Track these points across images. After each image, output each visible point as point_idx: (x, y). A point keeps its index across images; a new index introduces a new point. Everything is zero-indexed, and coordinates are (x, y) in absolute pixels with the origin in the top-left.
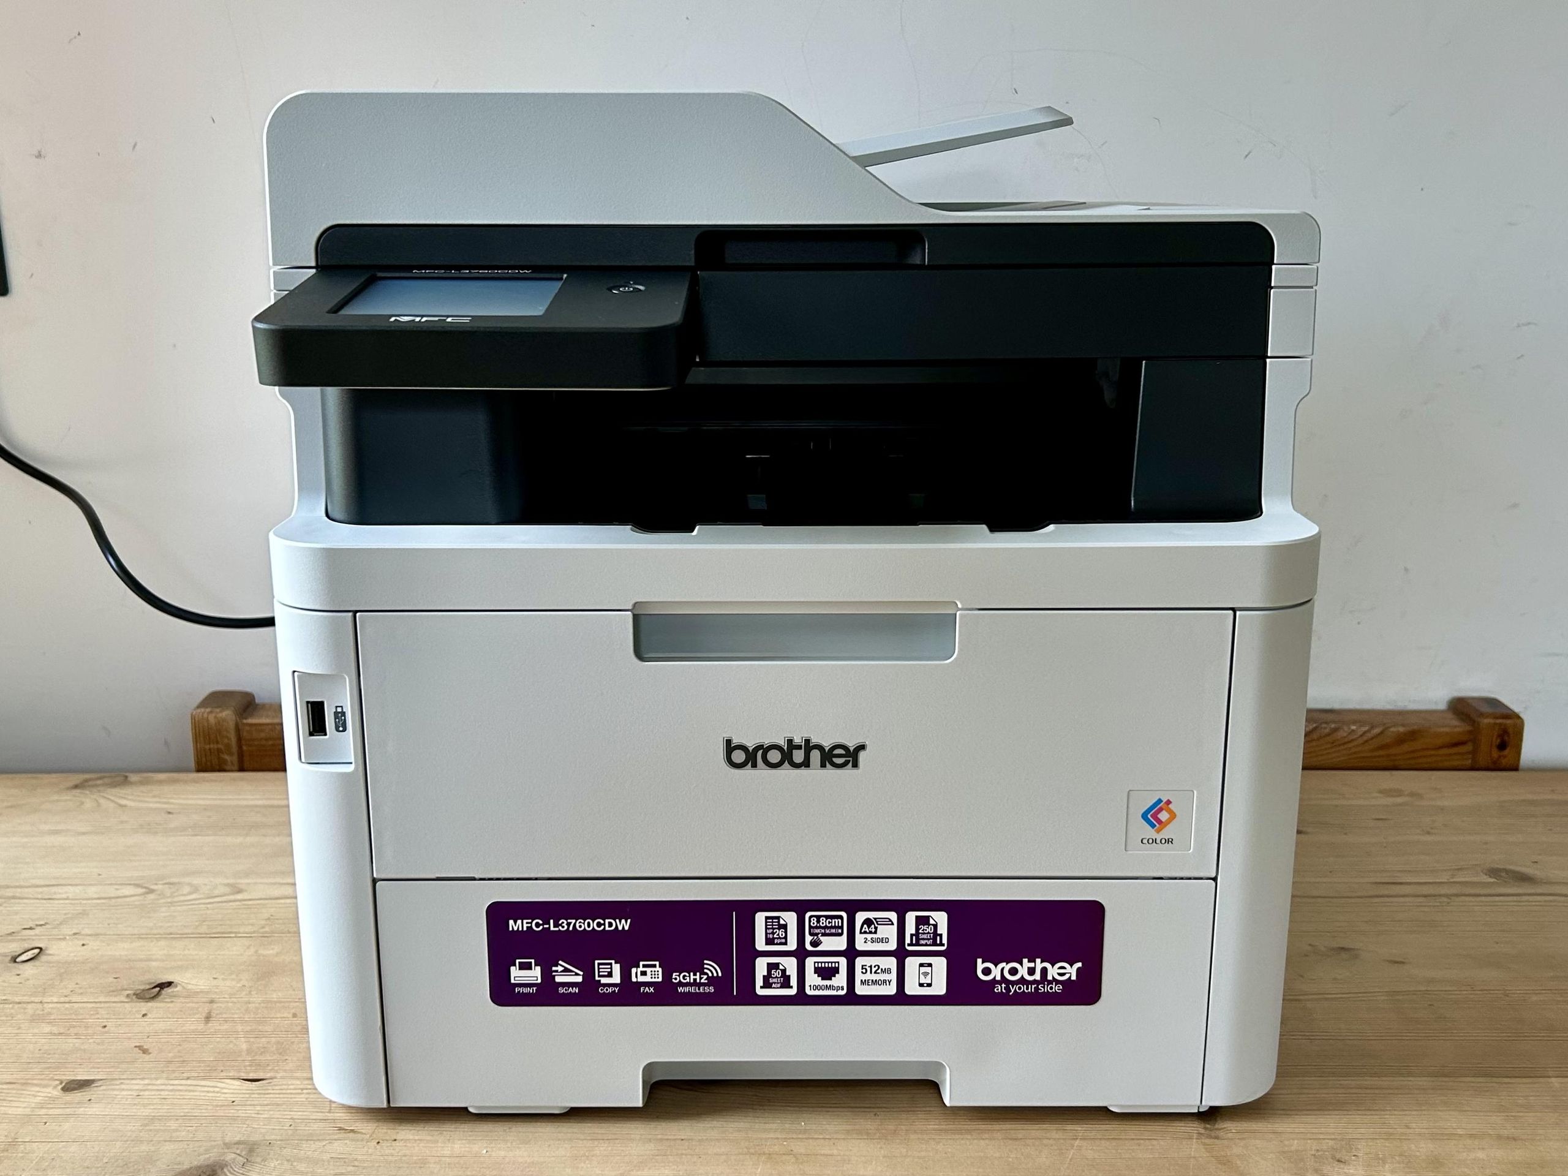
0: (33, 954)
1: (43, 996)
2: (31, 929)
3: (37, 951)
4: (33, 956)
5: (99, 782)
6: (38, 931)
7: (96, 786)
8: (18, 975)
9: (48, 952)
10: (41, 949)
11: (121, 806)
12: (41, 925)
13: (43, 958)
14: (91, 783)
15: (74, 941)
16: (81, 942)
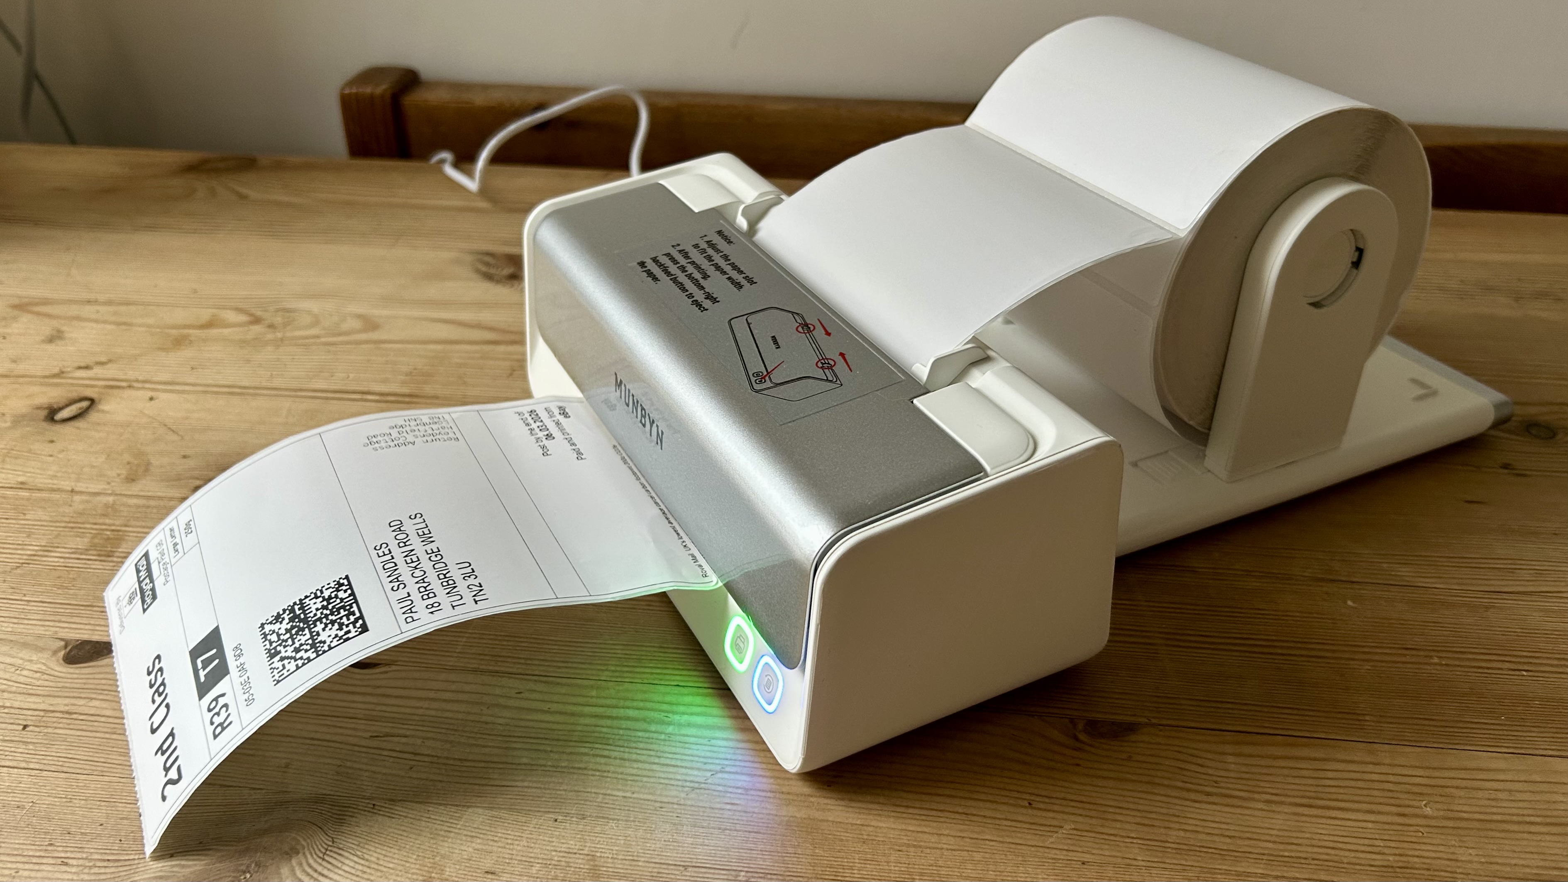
0: (80, 409)
1: (78, 480)
2: (87, 368)
3: (85, 404)
4: (79, 411)
5: (221, 165)
6: (98, 371)
8: (52, 442)
9: (101, 407)
10: (92, 401)
12: (102, 364)
13: (93, 416)
15: (140, 393)
16: (150, 394)
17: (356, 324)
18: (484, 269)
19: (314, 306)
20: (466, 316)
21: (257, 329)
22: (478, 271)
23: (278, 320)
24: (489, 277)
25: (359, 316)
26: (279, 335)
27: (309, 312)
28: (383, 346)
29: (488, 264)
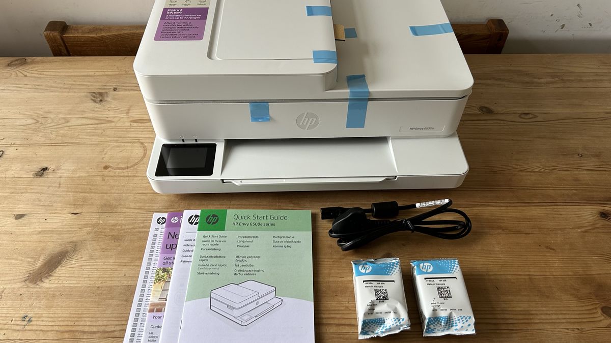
1: (5, 175)
3: (2, 152)
5: (16, 62)
7: (16, 65)
9: (5, 153)
11: (26, 76)
12: (2, 139)
13: (4, 156)
14: (14, 63)
15: (14, 148)
16: (16, 148)
17: (63, 121)
18: (93, 98)
19: (51, 116)
20: (90, 115)
21: (38, 125)
22: (92, 99)
23: (43, 121)
24: (95, 101)
25: (63, 118)
26: (44, 126)
27: (50, 118)
28: (71, 127)
29: (94, 97)
